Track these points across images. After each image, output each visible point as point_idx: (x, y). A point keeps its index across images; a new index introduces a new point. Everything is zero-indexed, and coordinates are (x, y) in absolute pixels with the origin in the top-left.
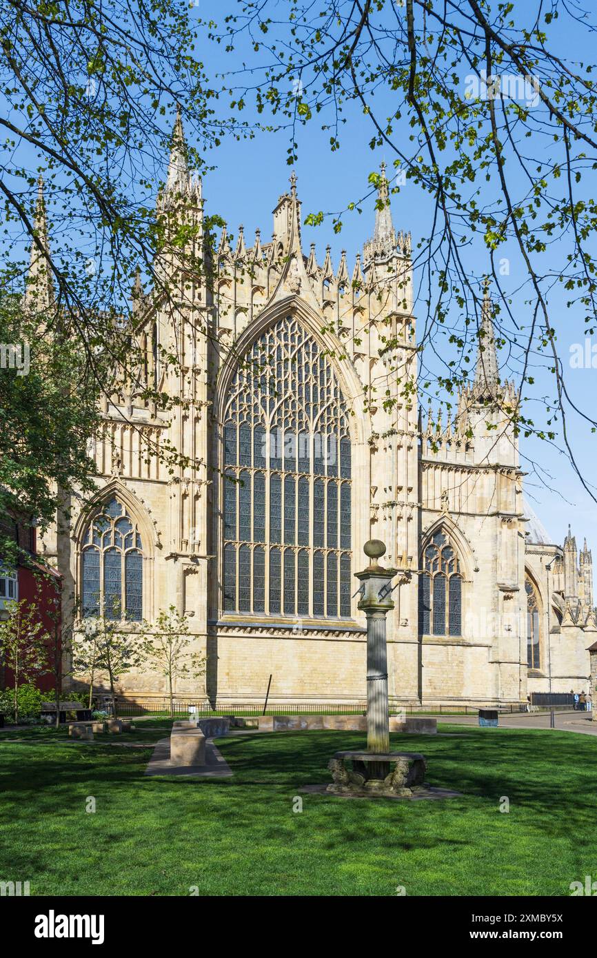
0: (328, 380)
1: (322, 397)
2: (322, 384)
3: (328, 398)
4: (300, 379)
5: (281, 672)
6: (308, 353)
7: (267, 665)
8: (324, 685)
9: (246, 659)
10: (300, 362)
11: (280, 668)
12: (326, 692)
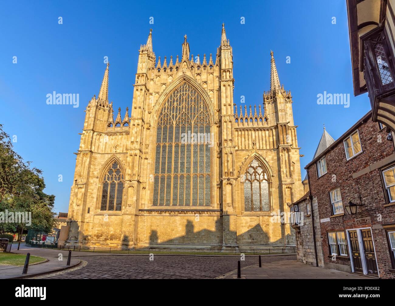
0: (200, 103)
1: (198, 110)
2: (198, 105)
3: (200, 110)
4: (188, 105)
5: (174, 232)
6: (192, 95)
7: (168, 229)
8: (194, 238)
9: (158, 226)
10: (188, 98)
11: (173, 230)
12: (194, 242)
